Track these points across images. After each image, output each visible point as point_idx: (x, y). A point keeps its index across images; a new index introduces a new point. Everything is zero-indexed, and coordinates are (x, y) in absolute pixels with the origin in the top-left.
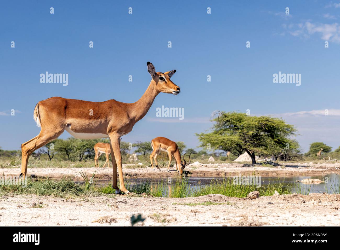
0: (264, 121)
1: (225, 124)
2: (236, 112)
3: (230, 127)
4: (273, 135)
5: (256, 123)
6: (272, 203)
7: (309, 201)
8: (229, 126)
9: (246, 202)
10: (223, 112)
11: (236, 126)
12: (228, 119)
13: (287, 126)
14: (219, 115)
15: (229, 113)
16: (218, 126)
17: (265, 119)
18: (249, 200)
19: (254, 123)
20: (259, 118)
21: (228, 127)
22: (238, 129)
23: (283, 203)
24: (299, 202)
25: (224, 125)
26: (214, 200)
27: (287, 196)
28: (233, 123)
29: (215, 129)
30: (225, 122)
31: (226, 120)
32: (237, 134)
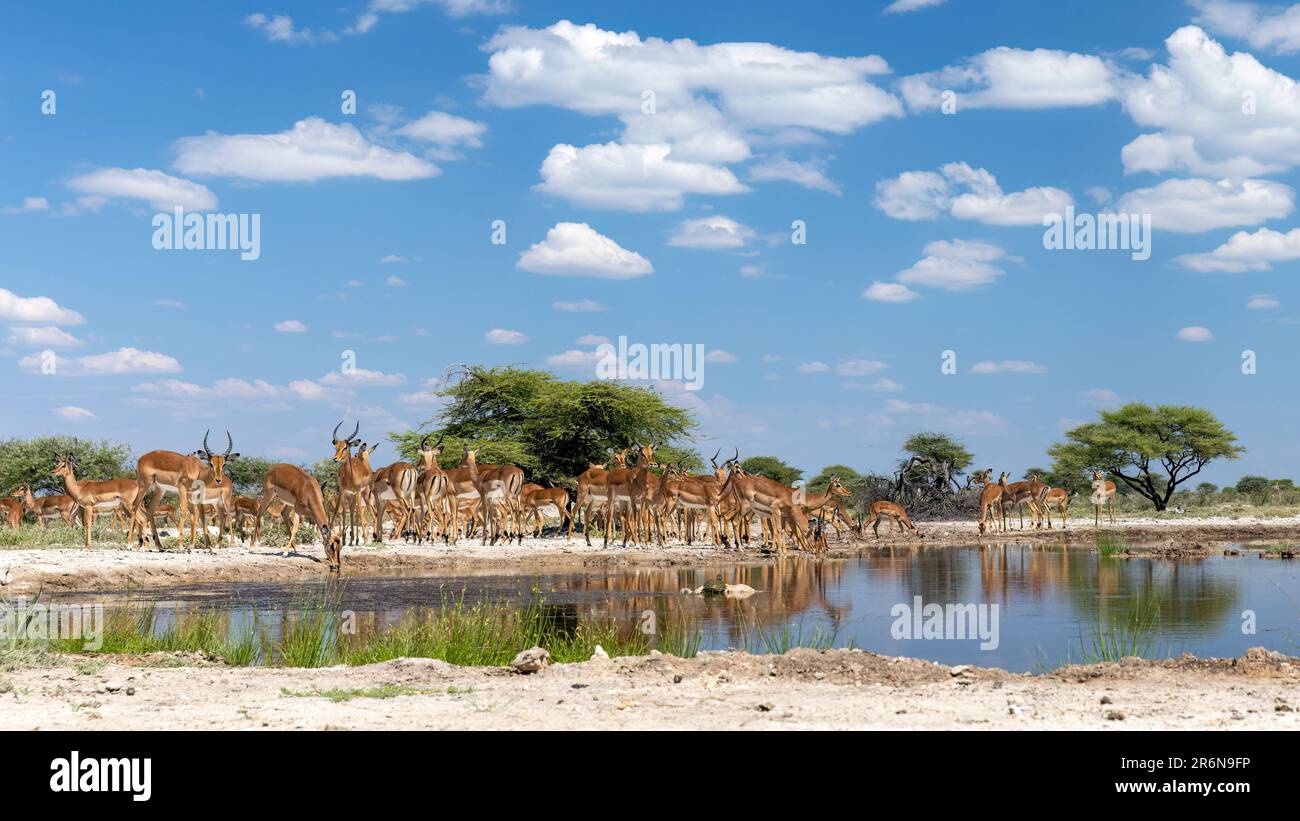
0: (601, 395)
1: (481, 403)
2: (515, 368)
3: (498, 416)
4: (627, 438)
5: (577, 403)
6: (583, 686)
7: (694, 676)
8: (494, 412)
9: (506, 683)
10: (475, 369)
11: (516, 412)
12: (487, 389)
13: (670, 410)
14: (463, 376)
15: (493, 371)
16: (461, 411)
17: (602, 390)
18: (515, 674)
19: (571, 403)
20: (585, 389)
21: (490, 413)
22: (520, 419)
23: (615, 684)
24: (663, 680)
25: (478, 406)
26: (410, 677)
27: (633, 660)
28: (506, 402)
29: (448, 420)
30: (480, 398)
31: (486, 391)
32: (519, 434)
